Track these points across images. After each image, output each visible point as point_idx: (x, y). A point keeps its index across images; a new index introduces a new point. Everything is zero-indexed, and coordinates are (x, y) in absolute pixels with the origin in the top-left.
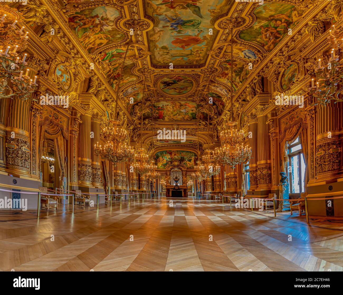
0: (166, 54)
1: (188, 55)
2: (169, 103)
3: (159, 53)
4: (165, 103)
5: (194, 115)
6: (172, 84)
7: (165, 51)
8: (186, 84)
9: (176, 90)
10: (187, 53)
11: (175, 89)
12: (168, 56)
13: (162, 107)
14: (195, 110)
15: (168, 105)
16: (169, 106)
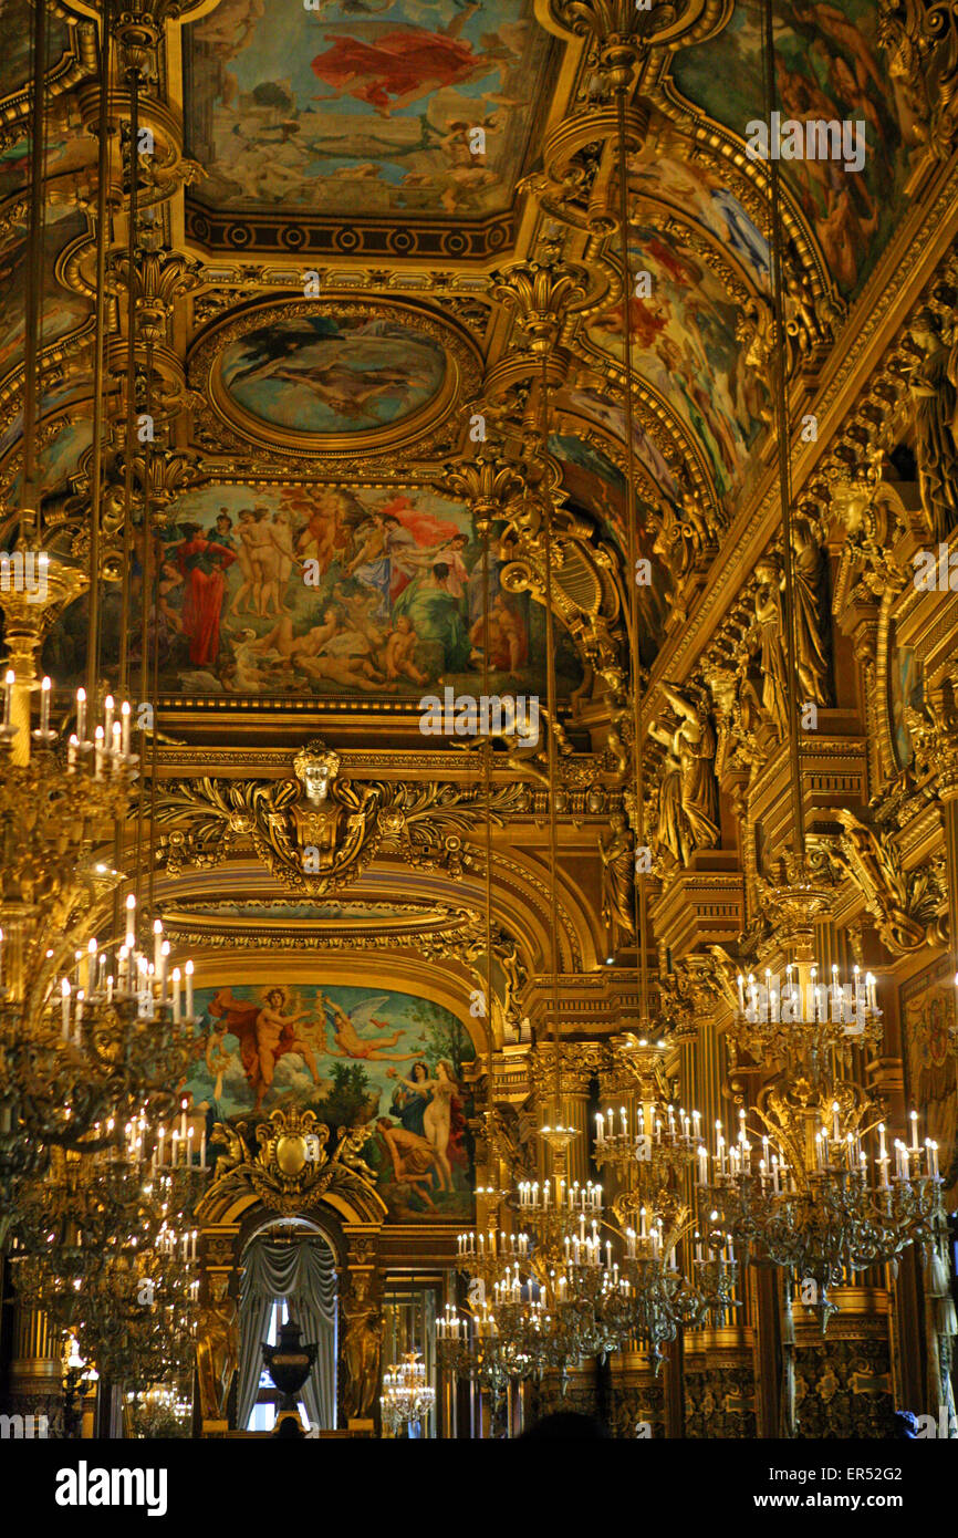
0: (278, 134)
1: (406, 150)
2: (269, 499)
3: (236, 130)
4: (239, 497)
5: (454, 619)
6: (304, 339)
7: (277, 117)
8: (398, 350)
9: (330, 391)
10: (400, 137)
11: (321, 377)
12: (288, 152)
13: (213, 534)
14: (461, 564)
15: (259, 515)
16: (267, 524)
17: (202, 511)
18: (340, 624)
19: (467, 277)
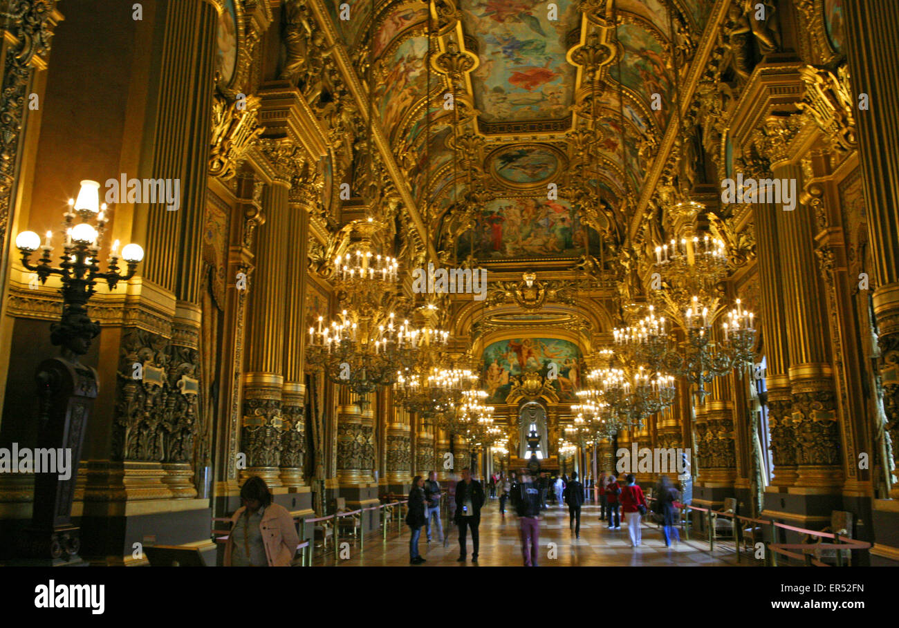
0: (501, 101)
1: (538, 101)
2: (513, 202)
3: (490, 100)
4: (505, 202)
5: (567, 234)
6: (518, 157)
7: (501, 95)
8: (544, 158)
9: (526, 171)
10: (536, 98)
11: (524, 167)
12: (505, 105)
13: (498, 213)
14: (568, 218)
15: (510, 207)
16: (513, 209)
17: (495, 207)
18: (535, 237)
19: (560, 136)
